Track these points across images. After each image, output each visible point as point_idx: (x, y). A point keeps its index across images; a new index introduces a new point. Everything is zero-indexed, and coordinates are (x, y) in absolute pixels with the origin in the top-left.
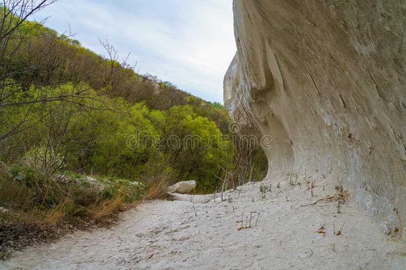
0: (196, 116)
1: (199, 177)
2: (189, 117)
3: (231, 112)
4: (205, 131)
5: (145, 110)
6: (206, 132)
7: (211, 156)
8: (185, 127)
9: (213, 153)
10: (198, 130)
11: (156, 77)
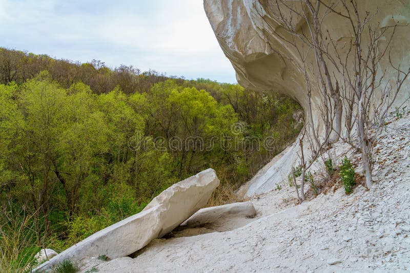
0: (183, 89)
1: (204, 154)
2: (174, 91)
3: (230, 40)
4: (197, 102)
5: (121, 96)
6: (198, 104)
7: (211, 127)
8: (173, 104)
9: (212, 125)
10: (188, 103)
11: (131, 67)
